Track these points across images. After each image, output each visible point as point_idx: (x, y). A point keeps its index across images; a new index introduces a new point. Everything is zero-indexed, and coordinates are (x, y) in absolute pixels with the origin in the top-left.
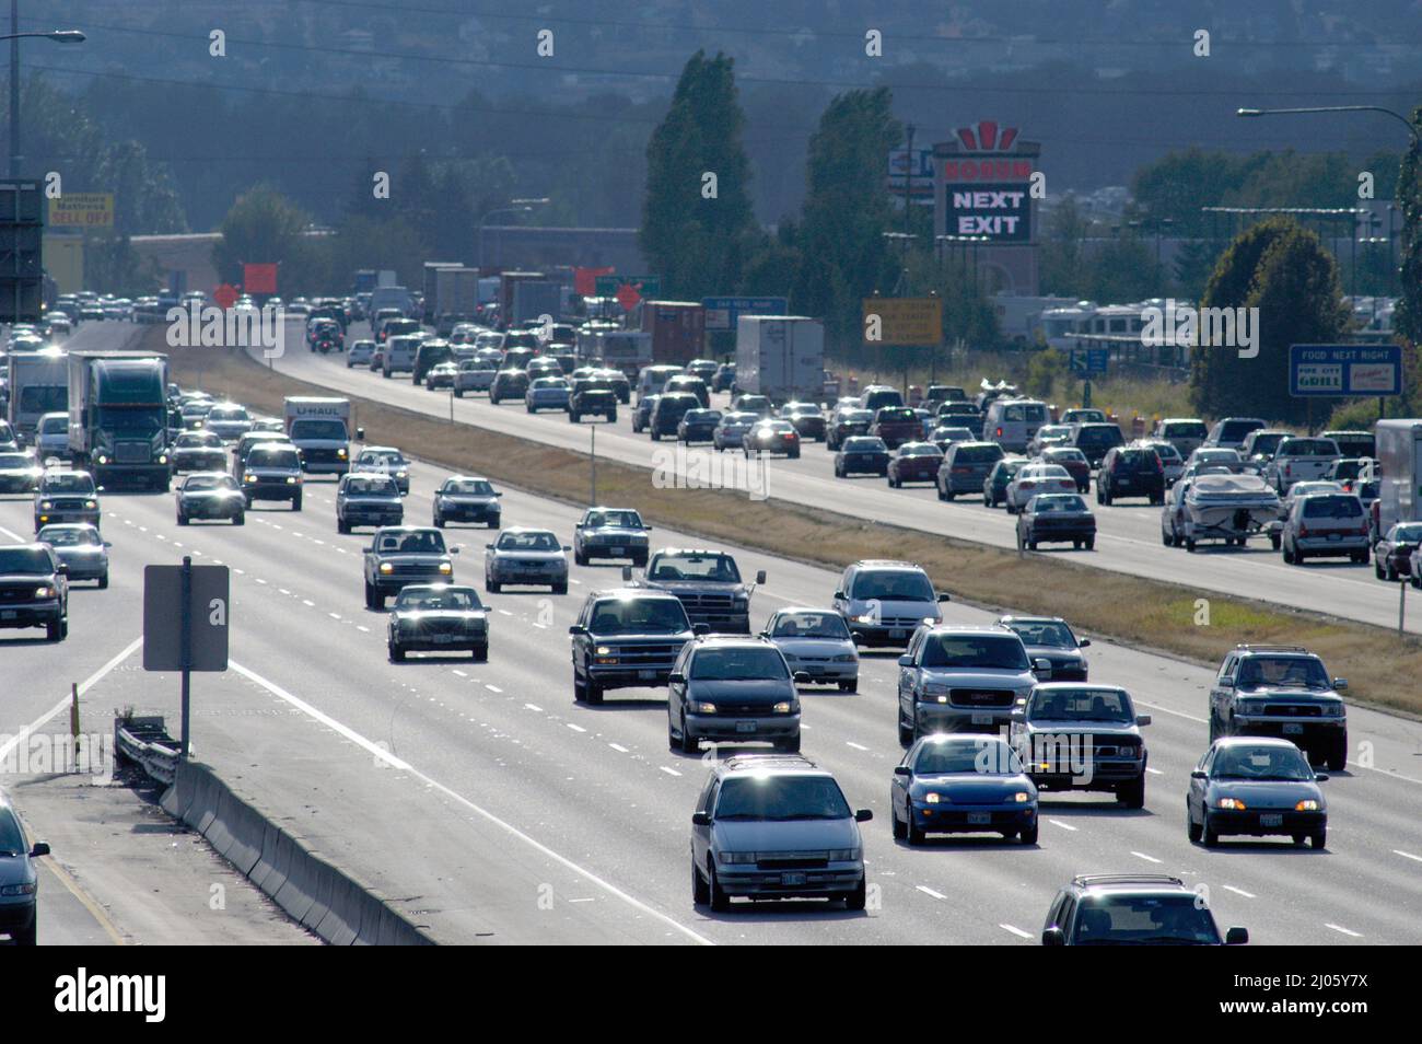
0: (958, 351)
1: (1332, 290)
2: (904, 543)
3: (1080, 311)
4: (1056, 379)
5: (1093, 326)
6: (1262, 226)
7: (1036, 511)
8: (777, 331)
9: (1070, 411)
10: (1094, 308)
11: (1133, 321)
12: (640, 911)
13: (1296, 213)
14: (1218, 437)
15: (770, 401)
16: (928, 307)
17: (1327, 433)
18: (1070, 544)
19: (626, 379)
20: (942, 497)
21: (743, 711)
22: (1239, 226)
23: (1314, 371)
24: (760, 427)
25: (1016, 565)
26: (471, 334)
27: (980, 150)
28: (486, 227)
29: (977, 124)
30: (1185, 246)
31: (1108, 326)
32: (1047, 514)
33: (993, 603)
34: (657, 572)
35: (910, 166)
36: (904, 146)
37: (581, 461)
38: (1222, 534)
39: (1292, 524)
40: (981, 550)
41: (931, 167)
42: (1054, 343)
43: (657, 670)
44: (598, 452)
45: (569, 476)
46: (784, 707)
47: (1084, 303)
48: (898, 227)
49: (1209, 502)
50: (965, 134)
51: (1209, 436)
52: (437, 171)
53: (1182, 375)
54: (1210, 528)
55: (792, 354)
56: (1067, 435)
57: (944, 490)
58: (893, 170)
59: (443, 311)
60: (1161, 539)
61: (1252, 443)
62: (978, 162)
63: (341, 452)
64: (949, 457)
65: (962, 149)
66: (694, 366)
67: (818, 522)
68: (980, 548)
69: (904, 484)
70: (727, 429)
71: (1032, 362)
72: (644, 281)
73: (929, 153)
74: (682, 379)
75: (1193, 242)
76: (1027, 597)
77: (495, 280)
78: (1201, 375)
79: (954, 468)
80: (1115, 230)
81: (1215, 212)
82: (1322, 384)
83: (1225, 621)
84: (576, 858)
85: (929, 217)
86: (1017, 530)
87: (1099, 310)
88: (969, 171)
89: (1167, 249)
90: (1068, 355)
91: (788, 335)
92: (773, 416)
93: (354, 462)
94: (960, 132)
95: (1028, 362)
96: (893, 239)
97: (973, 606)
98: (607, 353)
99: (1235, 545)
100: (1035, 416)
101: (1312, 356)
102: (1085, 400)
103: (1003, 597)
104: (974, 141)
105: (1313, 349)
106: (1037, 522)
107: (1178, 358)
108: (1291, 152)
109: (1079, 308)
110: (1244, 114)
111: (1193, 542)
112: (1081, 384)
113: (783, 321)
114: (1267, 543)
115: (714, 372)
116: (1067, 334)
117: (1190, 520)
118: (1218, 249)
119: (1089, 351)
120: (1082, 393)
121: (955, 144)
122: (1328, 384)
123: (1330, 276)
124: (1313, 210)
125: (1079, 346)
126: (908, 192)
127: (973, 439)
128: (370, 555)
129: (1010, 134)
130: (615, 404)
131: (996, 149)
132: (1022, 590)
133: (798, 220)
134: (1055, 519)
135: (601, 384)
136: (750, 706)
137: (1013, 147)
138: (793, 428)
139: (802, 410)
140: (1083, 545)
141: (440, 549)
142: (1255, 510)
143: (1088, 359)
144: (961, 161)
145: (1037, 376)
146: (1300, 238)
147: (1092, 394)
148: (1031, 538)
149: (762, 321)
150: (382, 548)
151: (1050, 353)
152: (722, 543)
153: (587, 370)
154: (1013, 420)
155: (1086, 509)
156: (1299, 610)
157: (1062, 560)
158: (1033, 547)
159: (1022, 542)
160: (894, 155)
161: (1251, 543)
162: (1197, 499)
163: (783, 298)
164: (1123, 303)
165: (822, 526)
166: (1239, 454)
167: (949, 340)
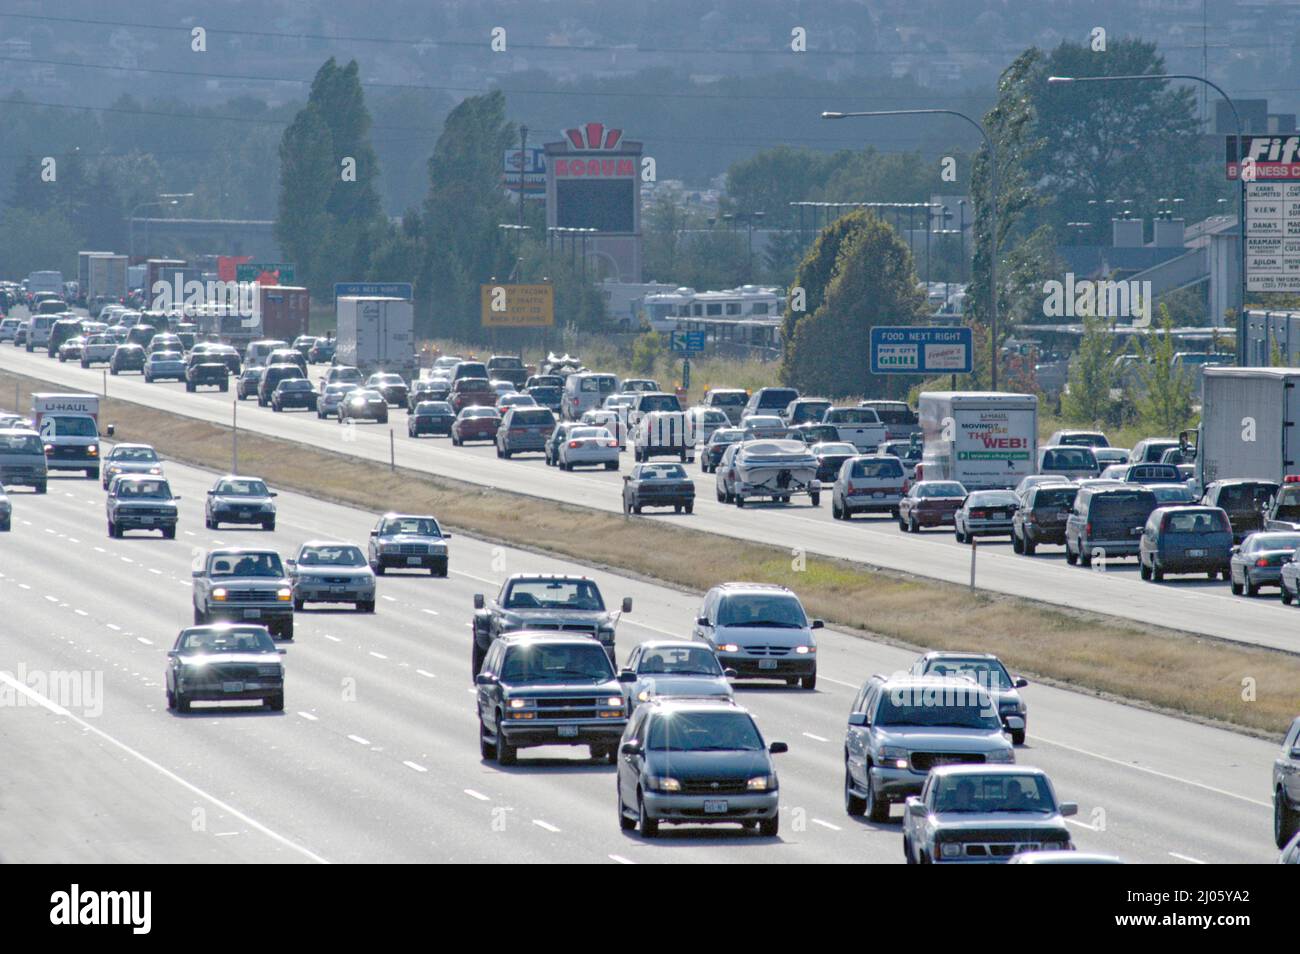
0: (568, 333)
1: (908, 276)
2: (519, 508)
3: (679, 296)
4: (658, 359)
5: (692, 310)
6: (846, 218)
7: (641, 478)
8: (372, 311)
9: (627, 380)
10: (692, 293)
11: (728, 305)
12: (280, 844)
13: (875, 207)
14: (757, 404)
15: (359, 373)
16: (541, 292)
17: (865, 402)
18: (672, 509)
19: (236, 353)
20: (501, 455)
21: (713, 789)
22: (824, 219)
23: (893, 351)
24: (353, 396)
25: (622, 528)
26: (115, 314)
27: (587, 148)
28: (136, 219)
29: (585, 125)
30: (773, 237)
31: (705, 310)
32: (649, 481)
33: (603, 563)
34: (512, 598)
35: (522, 165)
36: (519, 145)
37: (224, 432)
38: (768, 492)
39: (840, 484)
40: (591, 514)
41: (543, 163)
42: (655, 325)
43: (580, 726)
44: (240, 424)
45: (215, 447)
46: (759, 783)
47: (683, 289)
48: (511, 219)
49: (754, 464)
50: (574, 134)
51: (749, 404)
52: (90, 168)
53: (772, 355)
54: (757, 487)
55: (385, 330)
56: (631, 403)
57: (502, 449)
58: (509, 167)
59: (97, 294)
60: (716, 497)
61: (794, 409)
62: (586, 160)
63: (92, 449)
64: (507, 420)
65: (572, 147)
66: (300, 341)
67: (442, 488)
68: (590, 512)
69: (465, 443)
70: (329, 398)
71: (635, 341)
72: (281, 268)
73: (541, 151)
74: (283, 352)
75: (782, 233)
76: (633, 557)
77: (142, 268)
78: (790, 353)
79: (510, 429)
80: (711, 222)
81: (802, 206)
82: (901, 362)
83: (813, 579)
84: (220, 796)
85: (541, 209)
86: (623, 495)
87: (697, 295)
88: (577, 168)
89: (759, 239)
90: (669, 335)
91: (381, 315)
92: (363, 385)
93: (106, 458)
94: (569, 133)
95: (632, 344)
96: (508, 229)
97: (584, 565)
98: (223, 329)
99: (781, 502)
100: (606, 386)
101: (893, 336)
102: (684, 377)
103: (611, 557)
104: (581, 140)
105: (893, 331)
106: (642, 488)
107: (769, 339)
108: (871, 151)
109: (678, 294)
110: (829, 117)
111: (742, 499)
112: (680, 362)
113: (378, 302)
114: (807, 500)
115: (311, 346)
116: (667, 318)
117: (740, 480)
118: (805, 239)
119: (688, 332)
120: (682, 371)
121: (565, 143)
122: (906, 362)
123: (906, 263)
124: (891, 204)
125: (679, 328)
126: (520, 187)
127: (536, 405)
128: (200, 579)
129: (615, 135)
130: (227, 376)
131: (602, 148)
132: (629, 550)
133: (422, 212)
134: (657, 486)
135: (215, 358)
136: (720, 782)
137: (617, 147)
138: (382, 397)
139: (389, 380)
140: (683, 509)
141: (278, 573)
142: (796, 470)
143: (686, 339)
144: (571, 159)
145: (641, 356)
146: (876, 230)
147: (691, 373)
148: (636, 503)
149: (359, 302)
150: (214, 571)
151: (652, 335)
152: (354, 508)
153: (206, 344)
154: (588, 390)
155: (685, 476)
156: (880, 569)
157: (664, 523)
158: (638, 511)
159: (628, 507)
160: (509, 154)
161: (794, 500)
162: (746, 461)
163: (409, 284)
164: (720, 290)
165: (446, 493)
166: (783, 420)
167: (560, 322)
